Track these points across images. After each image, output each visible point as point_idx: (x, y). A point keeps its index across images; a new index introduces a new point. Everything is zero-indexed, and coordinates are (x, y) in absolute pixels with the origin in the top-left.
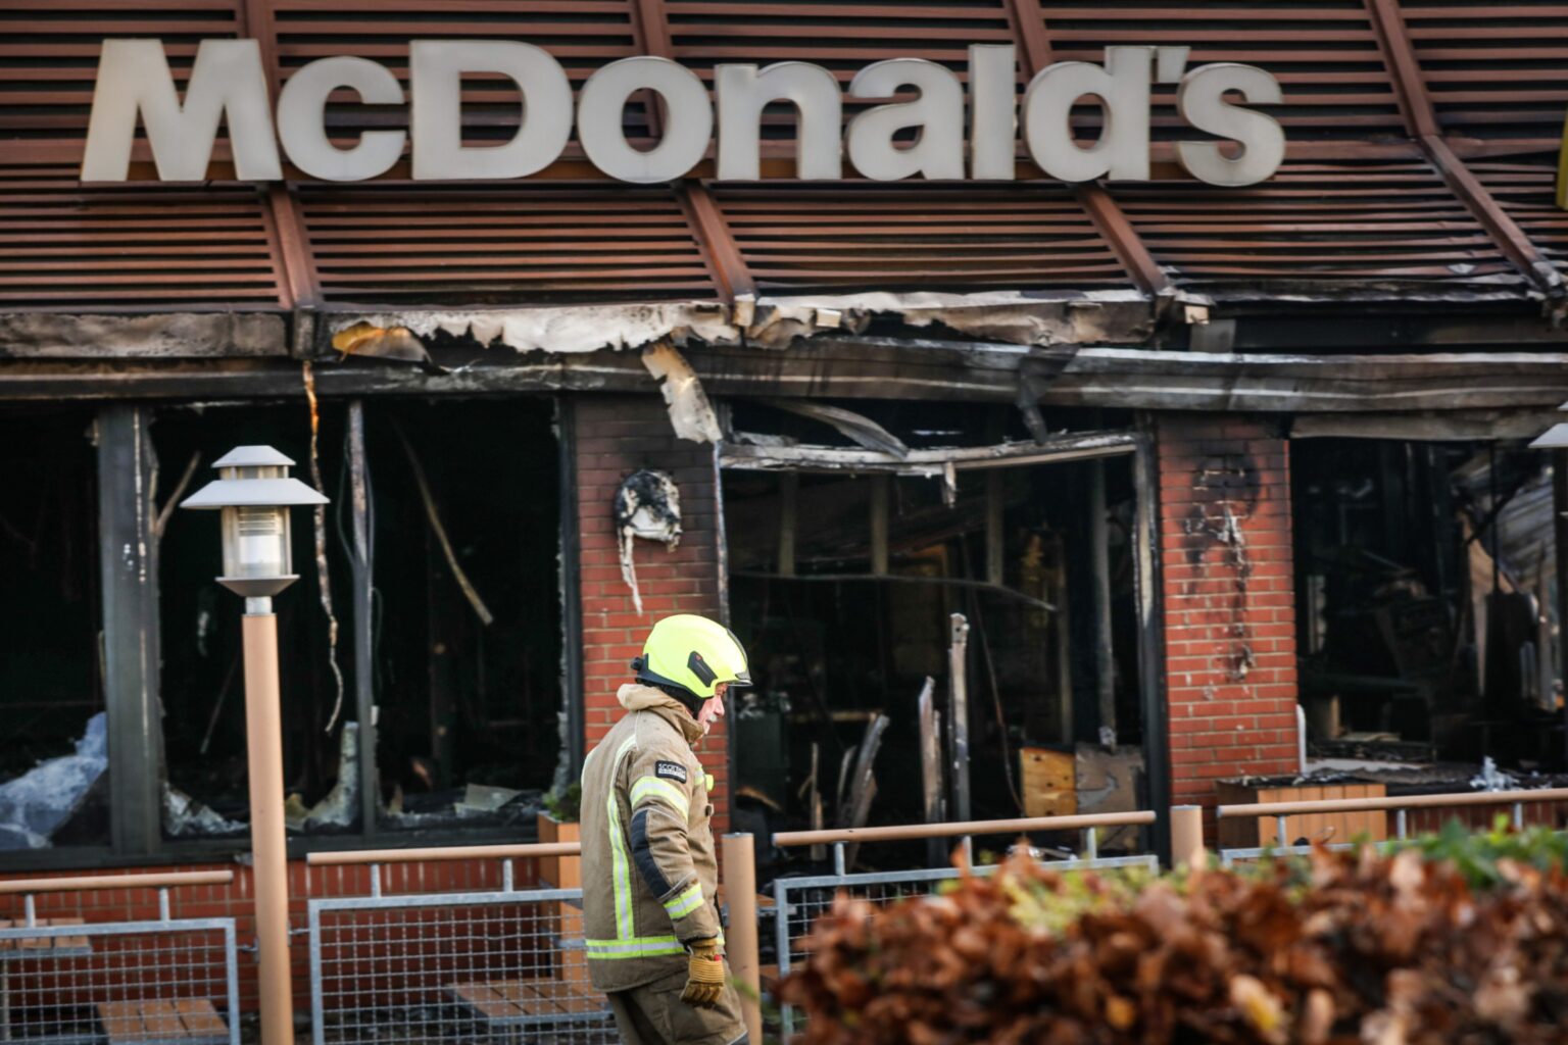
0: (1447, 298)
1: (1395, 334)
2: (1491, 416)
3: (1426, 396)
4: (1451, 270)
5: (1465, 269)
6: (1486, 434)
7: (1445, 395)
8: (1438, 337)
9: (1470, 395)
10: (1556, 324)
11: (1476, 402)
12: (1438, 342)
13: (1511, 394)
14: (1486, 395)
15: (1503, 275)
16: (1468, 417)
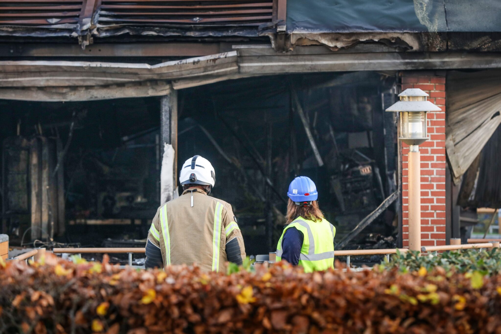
0: (33, 35)
1: (12, 51)
2: (65, 91)
3: (25, 80)
4: (47, 21)
5: (54, 21)
6: (64, 99)
7: (34, 80)
8: (35, 52)
9: (48, 80)
10: (83, 48)
11: (51, 83)
12: (36, 55)
13: (67, 80)
14: (56, 80)
15: (67, 24)
16: (54, 91)
